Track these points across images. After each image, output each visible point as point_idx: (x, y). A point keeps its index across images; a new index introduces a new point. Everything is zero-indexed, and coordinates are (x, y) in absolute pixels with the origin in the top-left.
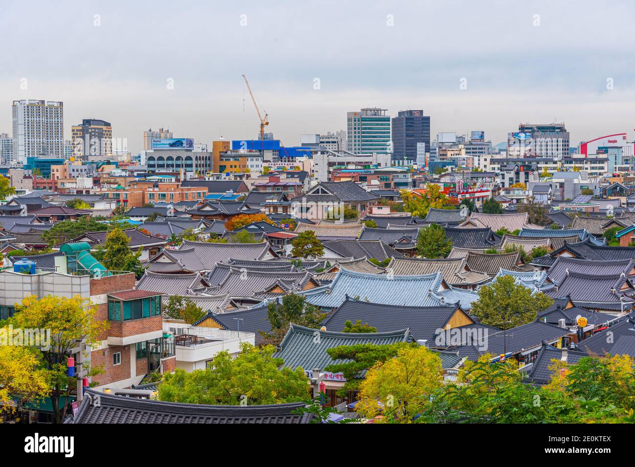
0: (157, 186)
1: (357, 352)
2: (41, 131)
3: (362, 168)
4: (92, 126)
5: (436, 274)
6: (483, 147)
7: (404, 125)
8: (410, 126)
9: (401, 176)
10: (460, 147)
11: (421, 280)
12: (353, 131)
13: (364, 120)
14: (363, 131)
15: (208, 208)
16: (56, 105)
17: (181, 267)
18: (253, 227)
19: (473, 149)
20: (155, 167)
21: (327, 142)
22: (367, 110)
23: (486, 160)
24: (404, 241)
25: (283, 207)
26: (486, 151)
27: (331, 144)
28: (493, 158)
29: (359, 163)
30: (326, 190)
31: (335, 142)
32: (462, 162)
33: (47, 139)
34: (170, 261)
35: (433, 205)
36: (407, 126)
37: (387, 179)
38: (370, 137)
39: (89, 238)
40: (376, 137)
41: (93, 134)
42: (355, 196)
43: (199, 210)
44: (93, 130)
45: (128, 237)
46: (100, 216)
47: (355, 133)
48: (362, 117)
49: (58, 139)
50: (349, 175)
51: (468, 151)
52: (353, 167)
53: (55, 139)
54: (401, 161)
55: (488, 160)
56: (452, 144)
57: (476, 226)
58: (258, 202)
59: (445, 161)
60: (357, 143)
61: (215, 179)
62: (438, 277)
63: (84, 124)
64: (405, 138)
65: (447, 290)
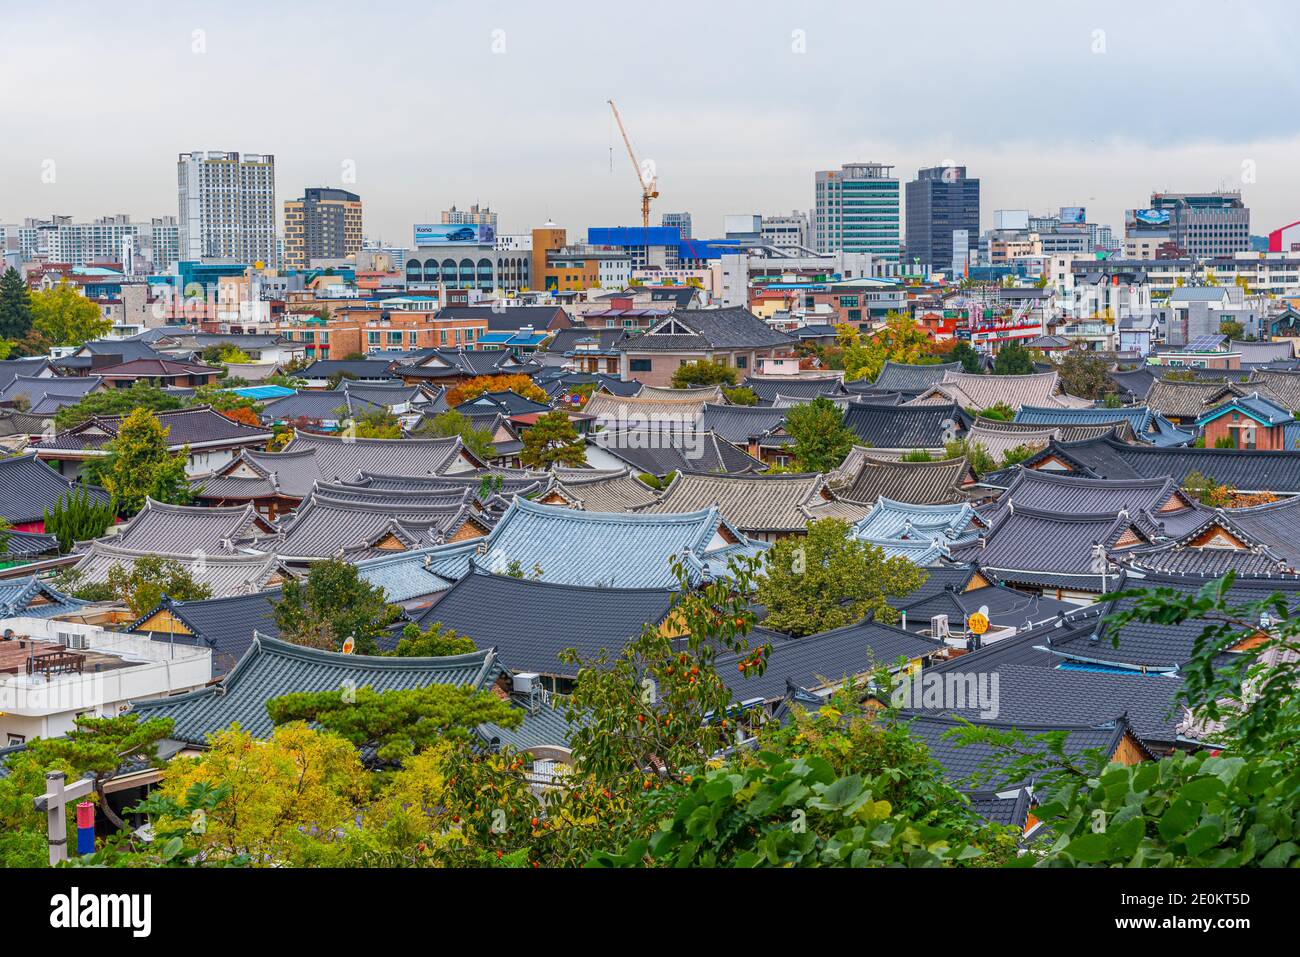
0: (388, 318)
1: (320, 710)
2: (232, 211)
3: (810, 280)
4: (323, 202)
5: (708, 512)
6: (1079, 238)
7: (930, 195)
8: (940, 198)
9: (884, 295)
10: (1031, 239)
11: (677, 524)
12: (827, 207)
13: (846, 186)
14: (845, 207)
15: (435, 363)
16: (260, 160)
17: (273, 488)
18: (484, 402)
19: (1059, 242)
20: (456, 279)
21: (780, 230)
22: (854, 167)
23: (1062, 263)
24: (782, 433)
25: (608, 359)
26: (1085, 246)
27: (787, 234)
28: (1078, 260)
29: (806, 272)
30: (684, 327)
31: (795, 230)
32: (1036, 267)
33: (245, 227)
34: (256, 476)
35: (899, 355)
36: (934, 198)
37: (852, 303)
38: (860, 219)
39: (100, 428)
40: (871, 219)
41: (325, 216)
42: (744, 338)
43: (418, 366)
44: (325, 209)
45: (164, 427)
46: (237, 377)
47: (831, 211)
48: (845, 180)
49: (265, 227)
50: (779, 295)
51: (1050, 245)
52: (792, 278)
53: (260, 227)
54: (907, 267)
55: (1068, 264)
56: (1018, 232)
57: (950, 399)
58: (562, 349)
59: (1001, 265)
60: (834, 231)
61: (521, 303)
62: (709, 518)
63: (307, 197)
64: (929, 220)
65: (733, 545)
